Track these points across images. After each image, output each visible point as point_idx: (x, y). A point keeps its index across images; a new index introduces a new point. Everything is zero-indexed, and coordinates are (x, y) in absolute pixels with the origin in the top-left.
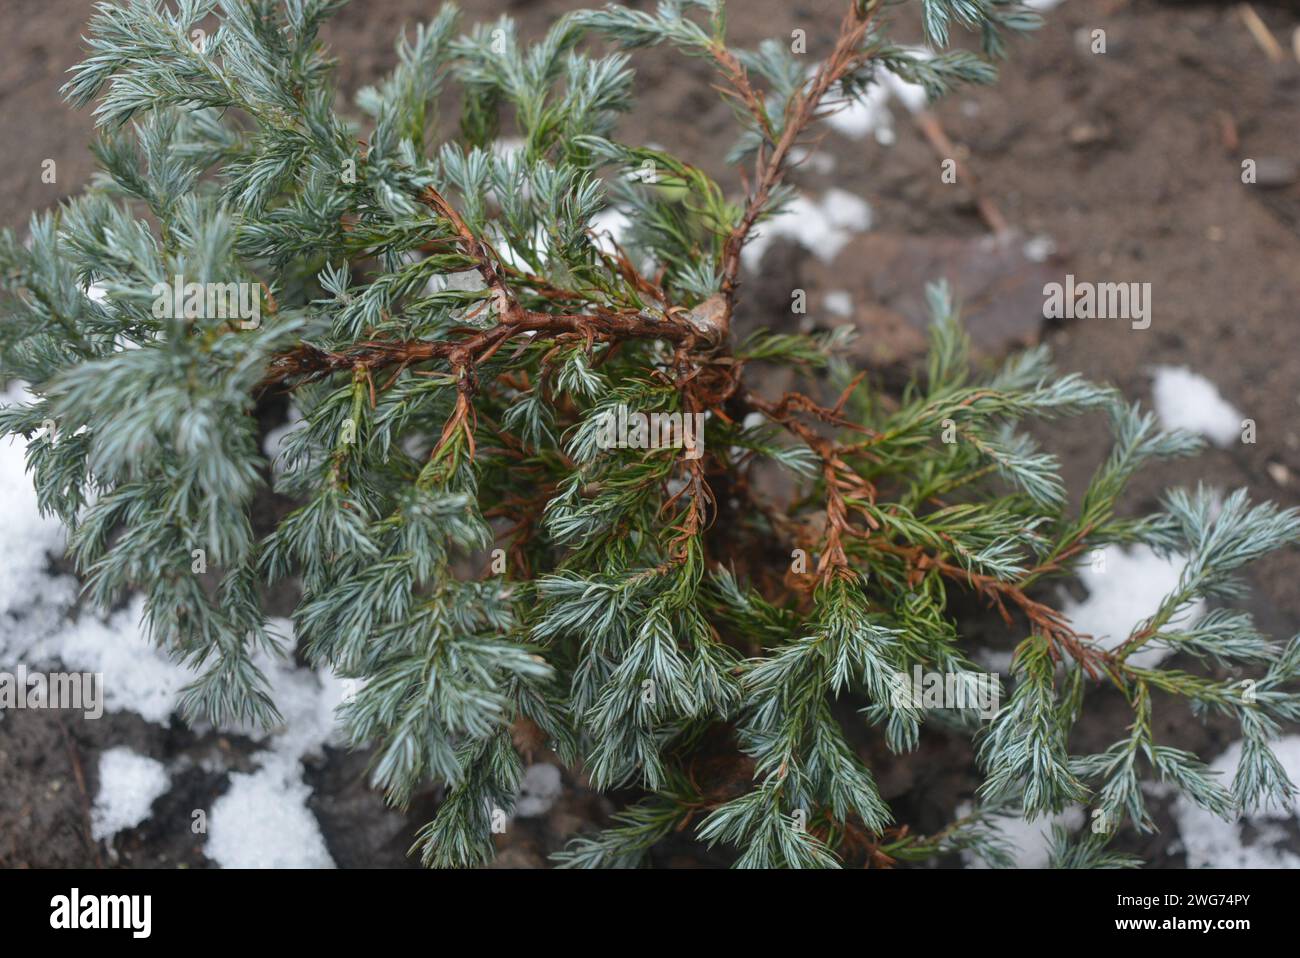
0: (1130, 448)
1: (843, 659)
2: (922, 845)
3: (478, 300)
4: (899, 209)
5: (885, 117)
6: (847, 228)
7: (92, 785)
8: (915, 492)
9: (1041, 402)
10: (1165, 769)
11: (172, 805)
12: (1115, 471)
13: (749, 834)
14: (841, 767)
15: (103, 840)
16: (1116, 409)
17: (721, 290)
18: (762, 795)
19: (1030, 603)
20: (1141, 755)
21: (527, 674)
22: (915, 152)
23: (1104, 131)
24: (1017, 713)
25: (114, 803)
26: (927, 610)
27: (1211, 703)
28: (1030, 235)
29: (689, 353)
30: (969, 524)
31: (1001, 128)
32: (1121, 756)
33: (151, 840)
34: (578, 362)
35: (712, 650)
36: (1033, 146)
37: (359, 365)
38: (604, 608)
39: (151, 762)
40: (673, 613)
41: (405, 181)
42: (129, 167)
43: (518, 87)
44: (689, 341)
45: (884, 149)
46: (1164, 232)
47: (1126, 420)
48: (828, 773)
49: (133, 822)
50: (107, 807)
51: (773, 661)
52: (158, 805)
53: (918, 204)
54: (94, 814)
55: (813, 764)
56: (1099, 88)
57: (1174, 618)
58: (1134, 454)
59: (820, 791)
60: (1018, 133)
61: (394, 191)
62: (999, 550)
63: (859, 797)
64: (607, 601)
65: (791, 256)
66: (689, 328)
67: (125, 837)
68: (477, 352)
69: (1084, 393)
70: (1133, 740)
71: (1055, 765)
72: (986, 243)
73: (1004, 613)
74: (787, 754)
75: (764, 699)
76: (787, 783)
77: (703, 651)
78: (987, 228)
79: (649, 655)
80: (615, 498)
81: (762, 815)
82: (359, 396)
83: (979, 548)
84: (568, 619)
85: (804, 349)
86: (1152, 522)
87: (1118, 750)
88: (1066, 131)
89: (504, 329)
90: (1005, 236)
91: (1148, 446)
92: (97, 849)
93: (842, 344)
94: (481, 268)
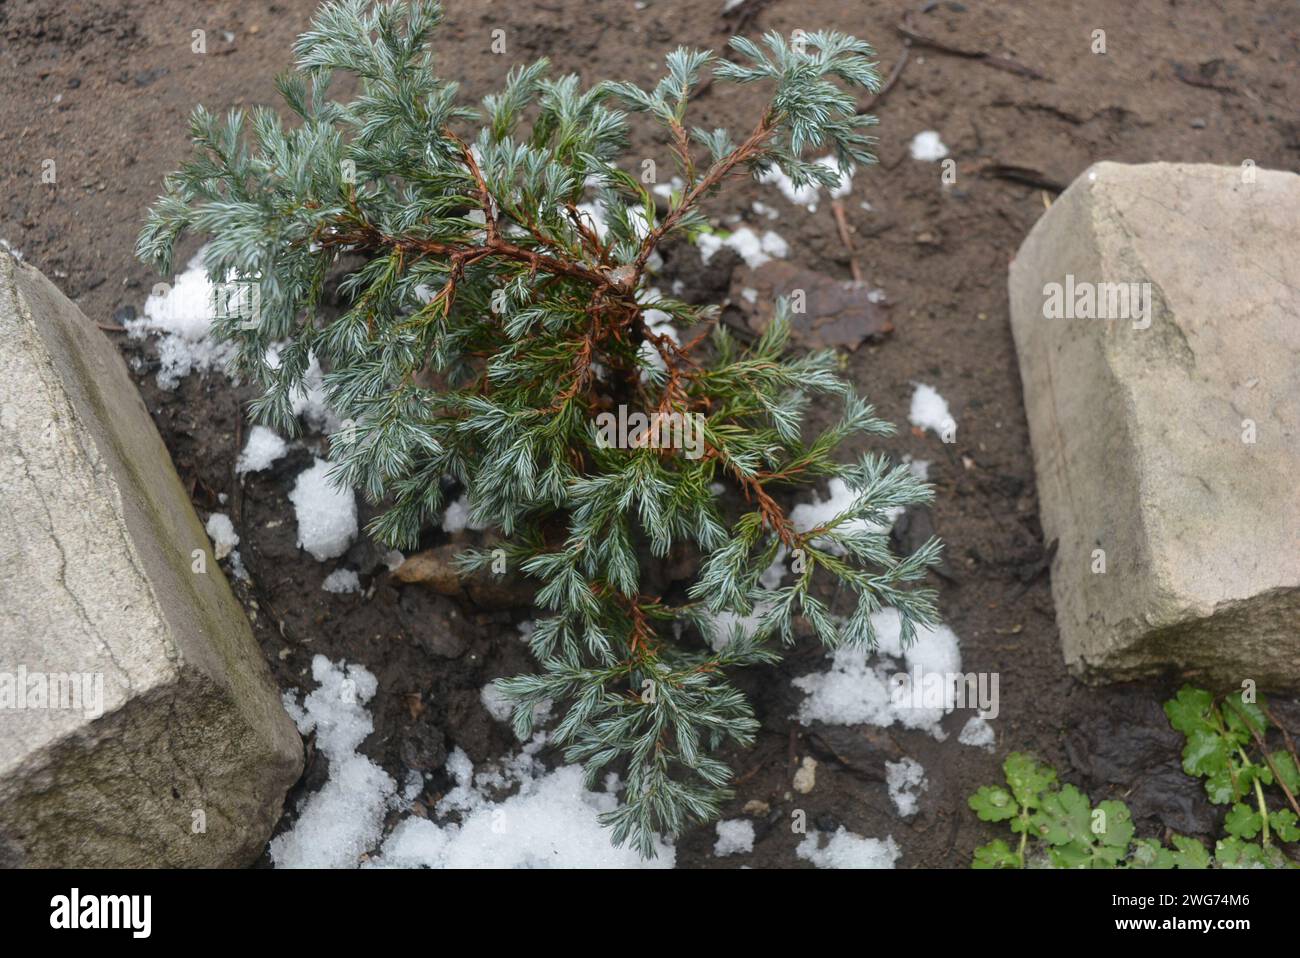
0: (851, 420)
1: (629, 493)
2: (666, 611)
3: (477, 228)
4: (806, 252)
5: (816, 198)
6: (771, 254)
7: (244, 441)
8: (723, 411)
9: (802, 380)
10: (806, 611)
11: (284, 466)
12: (837, 432)
13: (551, 576)
14: (617, 553)
15: (240, 473)
16: (849, 397)
17: (636, 264)
18: (564, 557)
19: (761, 493)
20: (797, 597)
21: (427, 448)
22: (824, 220)
23: (937, 240)
24: (728, 553)
25: (251, 455)
26: (696, 480)
27: (849, 582)
28: (875, 287)
29: (602, 294)
30: (735, 438)
31: (881, 222)
32: (785, 595)
33: (267, 481)
34: (519, 280)
35: (560, 466)
36: (895, 237)
37: (398, 246)
38: (500, 424)
39: (279, 438)
40: (541, 439)
41: (444, 147)
42: (296, 97)
43: (565, 116)
44: (604, 287)
45: (810, 214)
46: (953, 307)
47: (852, 404)
48: (609, 556)
49: (258, 468)
50: (246, 456)
51: (587, 482)
52: (276, 462)
53: (817, 252)
54: (240, 458)
55: (603, 548)
56: (945, 215)
57: (840, 526)
58: (852, 426)
59: (603, 565)
60: (888, 228)
61: (432, 150)
62: (747, 457)
63: (623, 575)
64: (503, 421)
65: (731, 260)
66: (607, 281)
67: (253, 475)
68: (468, 258)
69: (829, 382)
70: (795, 589)
71: (735, 589)
72: (847, 285)
73: (747, 494)
74: (586, 537)
75: (584, 503)
76: (583, 552)
77: (555, 465)
78: (852, 278)
79: (515, 459)
80: (531, 364)
81: (562, 567)
82: (392, 264)
83: (735, 453)
84: (478, 425)
85: (685, 312)
86: (849, 468)
87: (786, 591)
88: (917, 234)
89: (487, 249)
90: (859, 284)
91: (861, 424)
92: (235, 478)
93: (709, 315)
94: (485, 210)
